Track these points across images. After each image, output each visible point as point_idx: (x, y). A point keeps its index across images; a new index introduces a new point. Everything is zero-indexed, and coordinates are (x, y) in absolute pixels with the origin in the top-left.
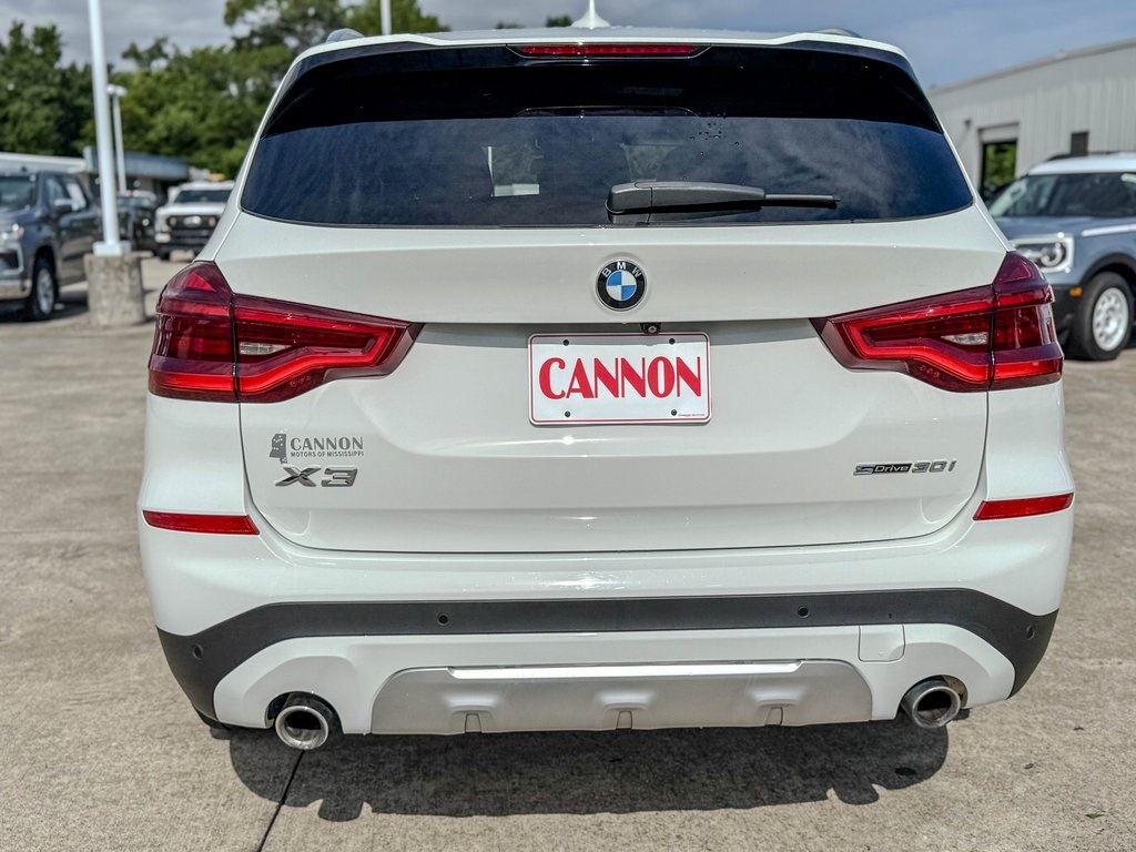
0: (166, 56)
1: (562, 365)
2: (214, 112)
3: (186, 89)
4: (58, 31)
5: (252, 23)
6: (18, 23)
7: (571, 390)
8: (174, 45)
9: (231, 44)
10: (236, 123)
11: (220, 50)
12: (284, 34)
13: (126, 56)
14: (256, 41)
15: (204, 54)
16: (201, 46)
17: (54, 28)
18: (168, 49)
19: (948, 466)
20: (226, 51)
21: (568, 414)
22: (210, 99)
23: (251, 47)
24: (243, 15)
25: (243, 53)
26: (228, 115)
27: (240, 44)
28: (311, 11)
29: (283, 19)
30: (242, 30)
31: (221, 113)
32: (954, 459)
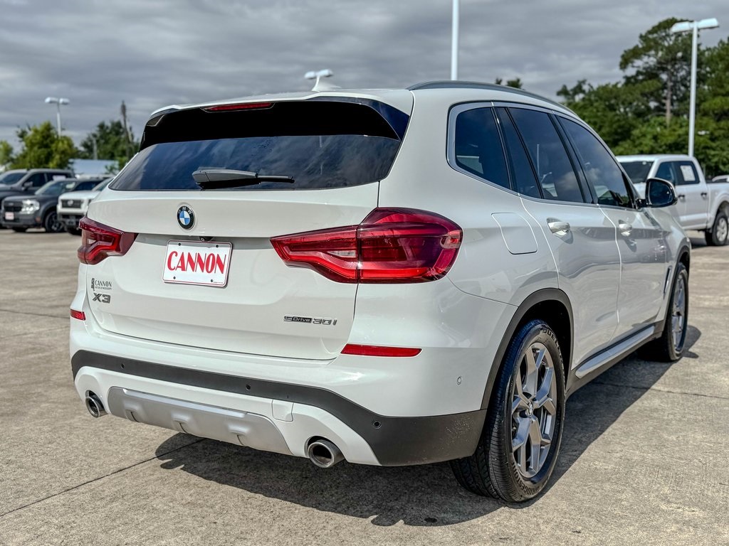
0: (583, 92)
1: (176, 255)
2: (607, 124)
3: (592, 111)
4: (520, 83)
5: (638, 67)
6: (499, 80)
7: (178, 267)
8: (589, 85)
9: (623, 81)
10: (619, 130)
11: (615, 86)
12: (661, 71)
13: (559, 94)
14: (641, 77)
15: (604, 88)
16: (603, 83)
17: (518, 80)
18: (586, 88)
19: (332, 322)
20: (619, 86)
21: (174, 278)
22: (606, 116)
23: (637, 81)
24: (632, 62)
25: (630, 85)
26: (615, 126)
27: (628, 80)
28: (680, 54)
29: (659, 62)
30: (631, 71)
31: (611, 126)
32: (336, 319)
